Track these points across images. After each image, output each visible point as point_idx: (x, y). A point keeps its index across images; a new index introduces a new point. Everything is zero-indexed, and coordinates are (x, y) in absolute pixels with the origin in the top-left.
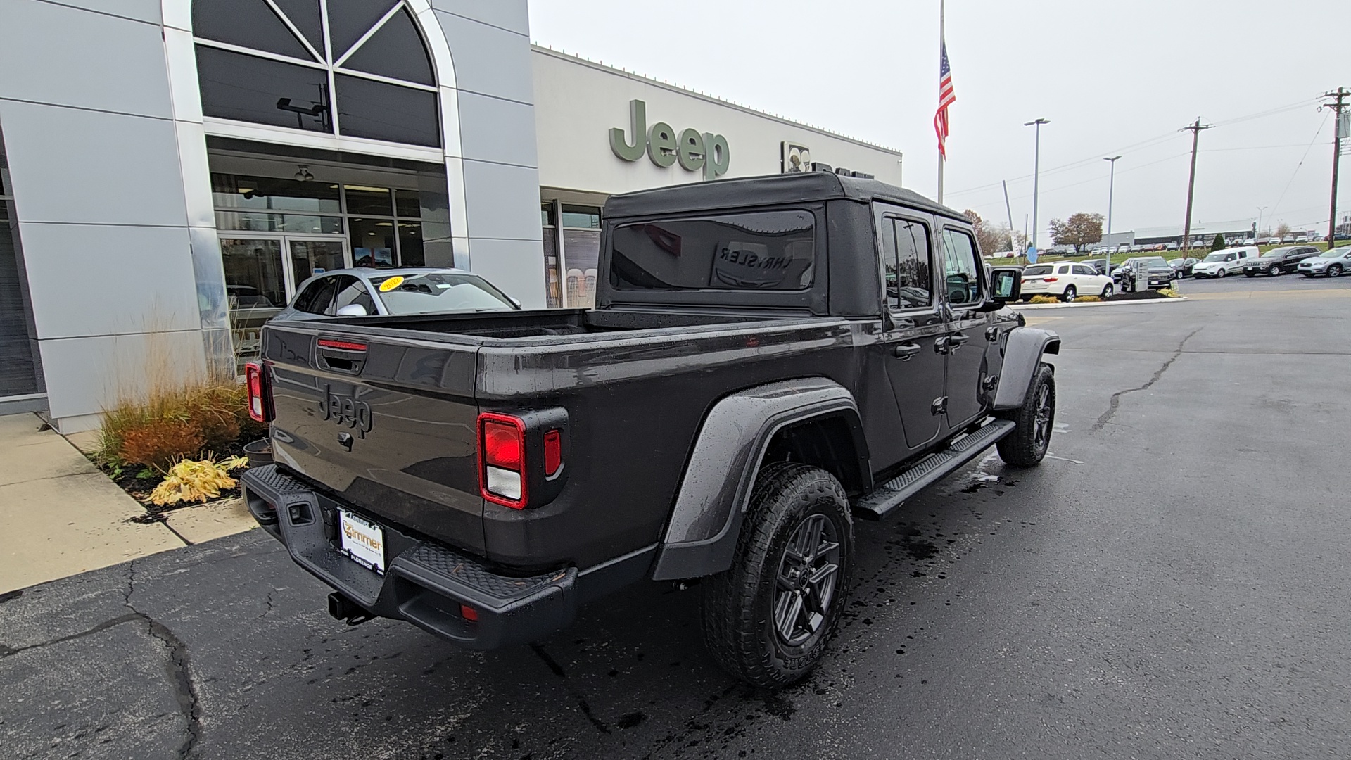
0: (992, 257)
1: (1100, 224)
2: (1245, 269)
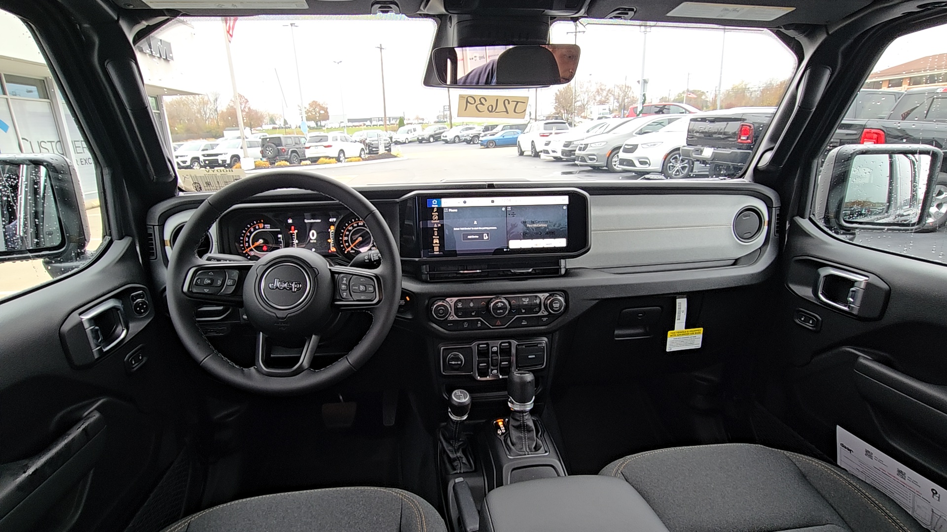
0: (262, 129)
1: (327, 108)
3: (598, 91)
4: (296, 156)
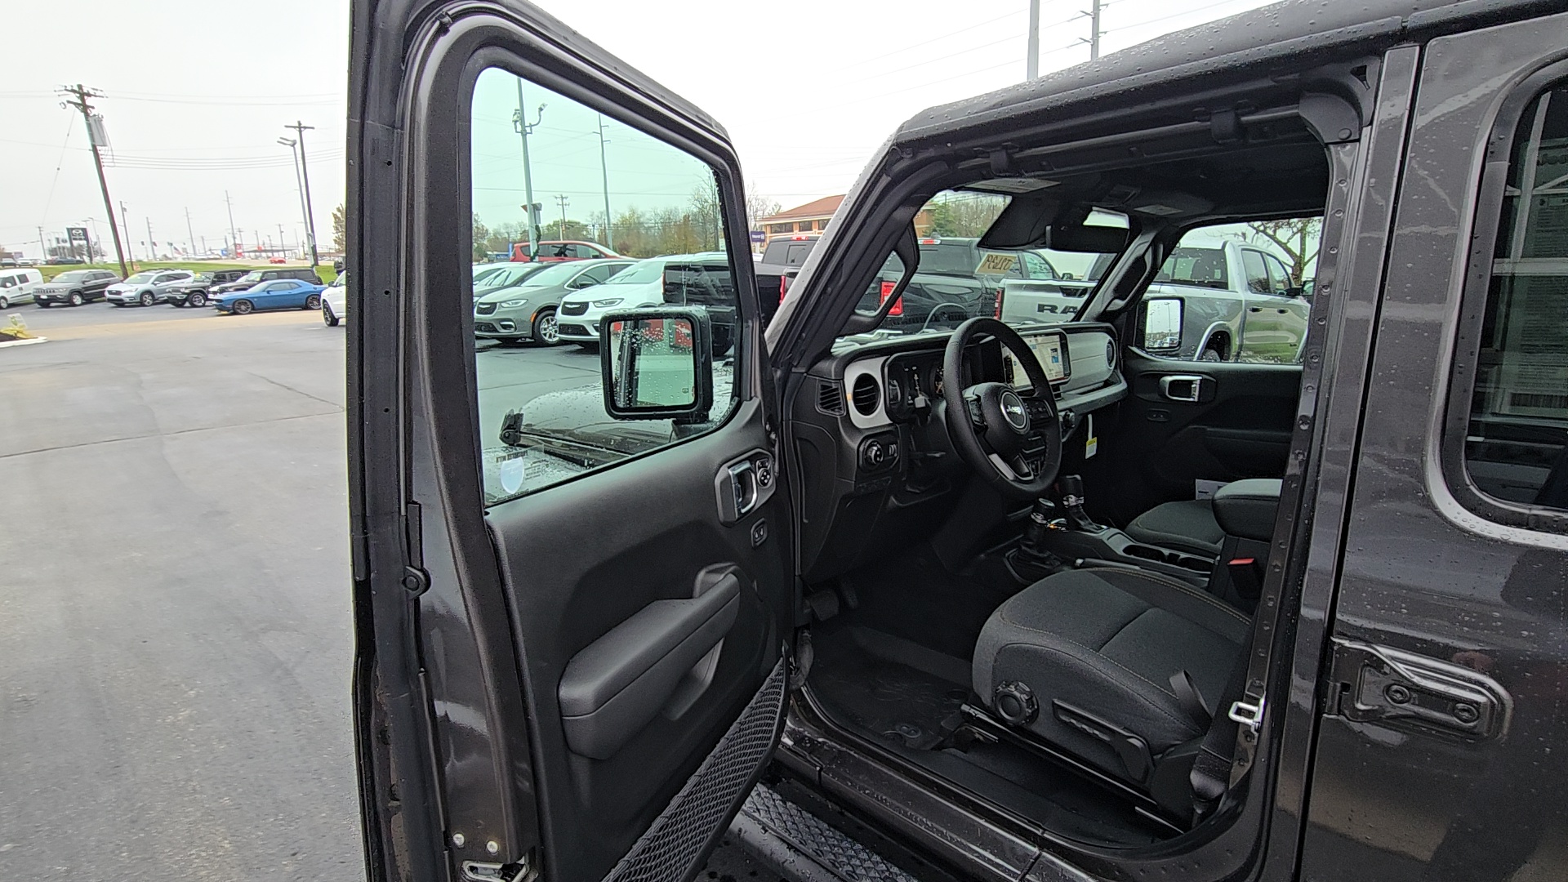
2: (39, 298)
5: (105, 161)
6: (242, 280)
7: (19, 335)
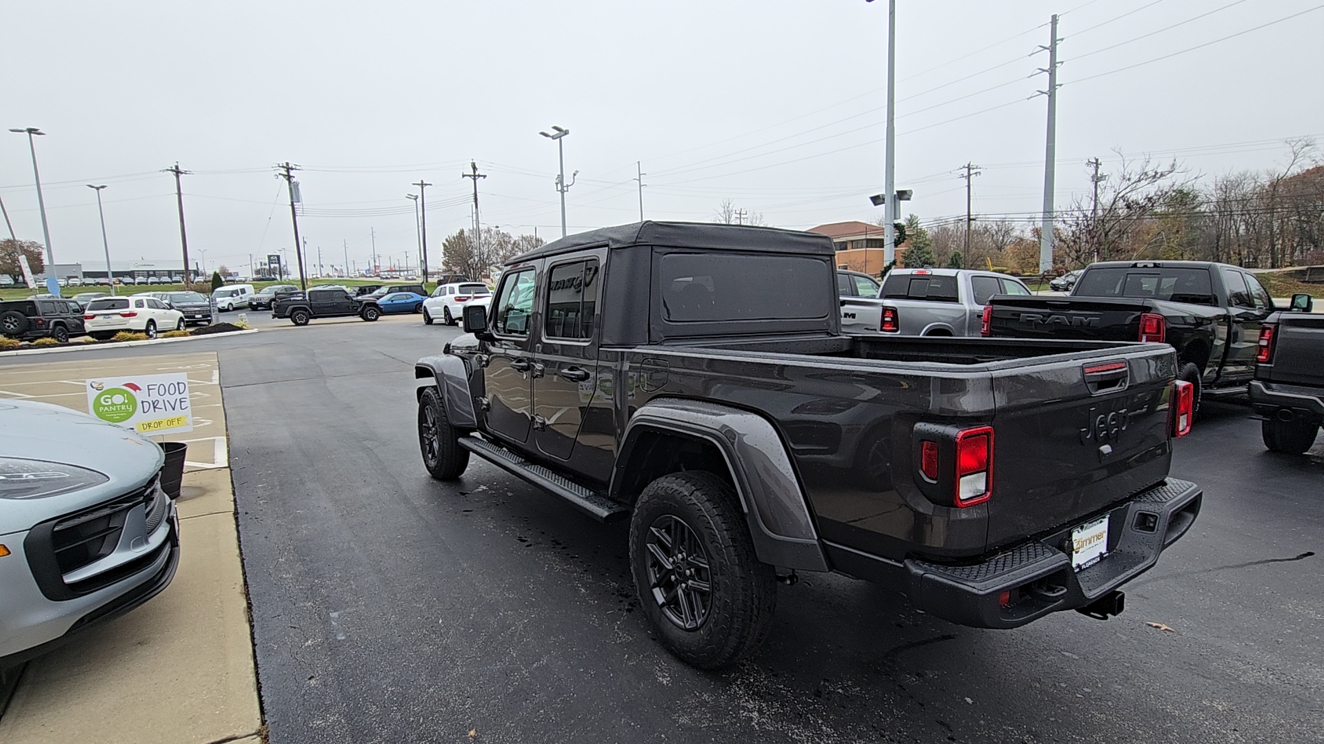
1: (40, 254)
2: (250, 304)
3: (500, 244)
4: (63, 331)
5: (298, 212)
6: (376, 293)
7: (244, 327)
